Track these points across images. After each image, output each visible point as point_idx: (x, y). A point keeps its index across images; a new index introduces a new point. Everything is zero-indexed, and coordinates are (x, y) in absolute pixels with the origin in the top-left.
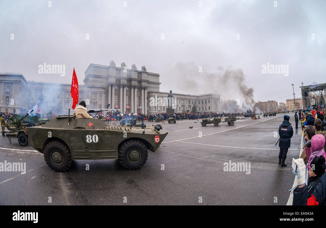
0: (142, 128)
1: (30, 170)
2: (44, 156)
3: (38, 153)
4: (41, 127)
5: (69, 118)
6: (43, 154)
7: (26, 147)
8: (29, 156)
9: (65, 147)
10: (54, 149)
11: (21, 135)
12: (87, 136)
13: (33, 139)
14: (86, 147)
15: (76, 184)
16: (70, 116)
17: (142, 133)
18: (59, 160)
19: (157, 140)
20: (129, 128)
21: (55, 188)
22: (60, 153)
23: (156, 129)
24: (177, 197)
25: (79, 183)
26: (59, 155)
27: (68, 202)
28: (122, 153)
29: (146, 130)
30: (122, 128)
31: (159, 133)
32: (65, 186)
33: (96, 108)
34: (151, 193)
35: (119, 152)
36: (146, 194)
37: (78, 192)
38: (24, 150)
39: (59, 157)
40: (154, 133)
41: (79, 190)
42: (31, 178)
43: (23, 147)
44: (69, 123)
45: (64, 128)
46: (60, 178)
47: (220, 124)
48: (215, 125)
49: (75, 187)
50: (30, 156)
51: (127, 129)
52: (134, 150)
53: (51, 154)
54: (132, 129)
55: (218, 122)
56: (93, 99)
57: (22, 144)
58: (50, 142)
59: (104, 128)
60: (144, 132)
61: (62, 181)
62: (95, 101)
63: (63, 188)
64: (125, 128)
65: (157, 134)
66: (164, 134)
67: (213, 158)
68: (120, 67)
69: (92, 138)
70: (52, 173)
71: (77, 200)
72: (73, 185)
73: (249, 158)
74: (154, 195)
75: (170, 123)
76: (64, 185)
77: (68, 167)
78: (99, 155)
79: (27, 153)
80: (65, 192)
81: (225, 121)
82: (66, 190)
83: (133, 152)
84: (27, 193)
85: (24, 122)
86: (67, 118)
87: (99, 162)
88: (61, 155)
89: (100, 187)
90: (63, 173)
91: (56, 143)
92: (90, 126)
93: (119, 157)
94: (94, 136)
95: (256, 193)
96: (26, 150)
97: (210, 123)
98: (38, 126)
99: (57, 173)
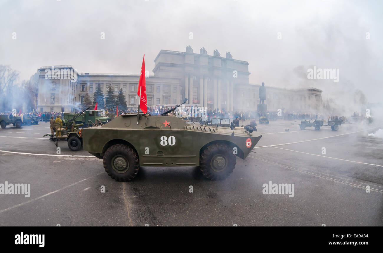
0: (232, 129)
1: (83, 179)
2: (104, 163)
3: (94, 159)
4: (101, 127)
5: (138, 116)
6: (103, 160)
7: (78, 152)
8: (82, 163)
9: (132, 151)
10: (117, 154)
11: (72, 138)
12: (162, 138)
13: (90, 143)
14: (159, 151)
15: (142, 197)
16: (140, 114)
17: (231, 135)
18: (122, 167)
19: (248, 144)
20: (214, 129)
21: (115, 201)
22: (124, 159)
23: (247, 130)
24: (267, 217)
25: (147, 195)
26: (124, 160)
27: (131, 219)
28: (204, 159)
29: (235, 131)
30: (205, 127)
31: (252, 136)
32: (128, 199)
33: (170, 104)
34: (237, 211)
35: (201, 158)
36: (230, 212)
37: (144, 207)
38: (76, 156)
39: (123, 163)
40: (245, 135)
41: (146, 204)
42: (84, 189)
43: (74, 153)
44: (138, 122)
45: (132, 128)
46: (123, 189)
47: (322, 128)
48: (317, 129)
49: (142, 200)
50: (84, 162)
51: (212, 130)
52: (219, 156)
53: (113, 159)
54: (219, 129)
55: (320, 125)
56: (165, 93)
57: (72, 148)
58: (113, 145)
59: (184, 128)
60: (233, 134)
61: (125, 193)
62: (169, 95)
63: (126, 201)
64: (210, 129)
65: (249, 136)
66: (257, 137)
67: (312, 171)
68: (199, 53)
69: (167, 141)
70: (112, 183)
71: (143, 216)
72: (140, 197)
73: (354, 175)
74: (240, 213)
75: (261, 124)
76: (128, 197)
77: (133, 175)
78: (175, 161)
79: (80, 159)
80: (128, 206)
81: (328, 125)
82: (129, 204)
83: (218, 158)
84: (76, 209)
85: (77, 122)
86: (136, 115)
87: (174, 169)
88: (126, 161)
89: (174, 201)
90: (127, 183)
91: (120, 146)
92: (166, 125)
93: (201, 164)
94: (170, 138)
95: (358, 220)
96: (78, 156)
97: (310, 125)
98: (96, 127)
99: (118, 183)
